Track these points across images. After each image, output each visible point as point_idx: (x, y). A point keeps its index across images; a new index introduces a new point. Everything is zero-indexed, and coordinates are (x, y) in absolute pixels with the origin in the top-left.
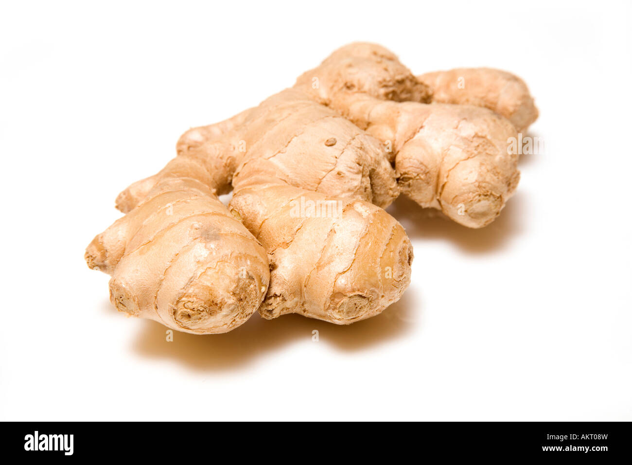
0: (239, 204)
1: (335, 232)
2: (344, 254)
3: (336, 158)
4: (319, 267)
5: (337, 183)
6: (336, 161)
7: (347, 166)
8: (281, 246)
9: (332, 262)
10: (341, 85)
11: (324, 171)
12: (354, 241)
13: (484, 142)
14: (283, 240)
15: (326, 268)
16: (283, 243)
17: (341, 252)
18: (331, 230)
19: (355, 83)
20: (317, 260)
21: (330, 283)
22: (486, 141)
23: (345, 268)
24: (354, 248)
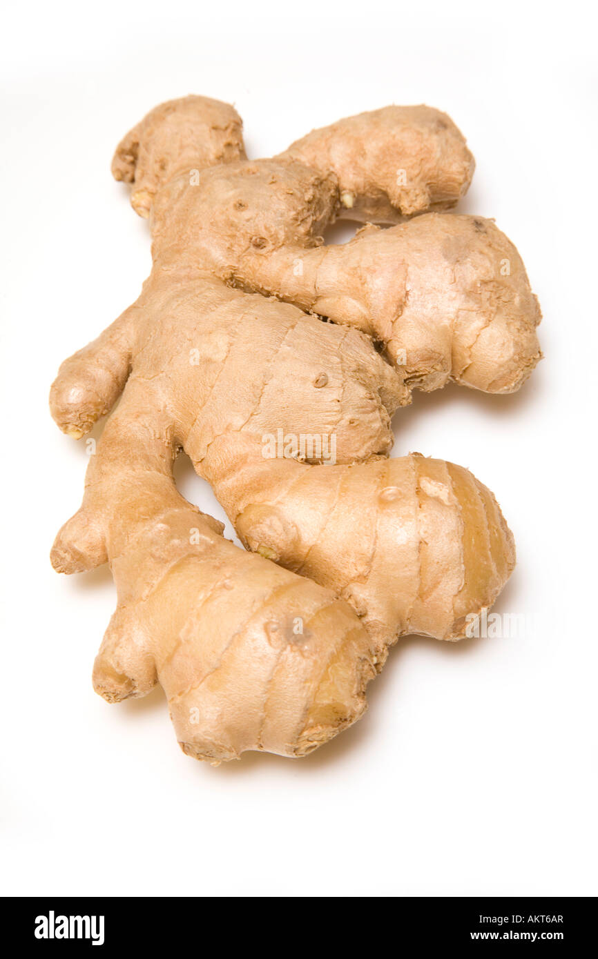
0: (267, 538)
1: (426, 543)
2: (450, 568)
3: (339, 401)
4: (422, 595)
5: (354, 435)
6: (341, 405)
7: (358, 408)
8: (357, 581)
9: (439, 583)
10: (244, 243)
11: (328, 424)
12: (456, 546)
13: (494, 286)
14: (355, 571)
15: (434, 594)
16: (359, 576)
17: (446, 567)
18: (421, 542)
19: (264, 234)
20: (417, 588)
21: (447, 611)
22: (496, 285)
23: (459, 586)
24: (458, 556)
